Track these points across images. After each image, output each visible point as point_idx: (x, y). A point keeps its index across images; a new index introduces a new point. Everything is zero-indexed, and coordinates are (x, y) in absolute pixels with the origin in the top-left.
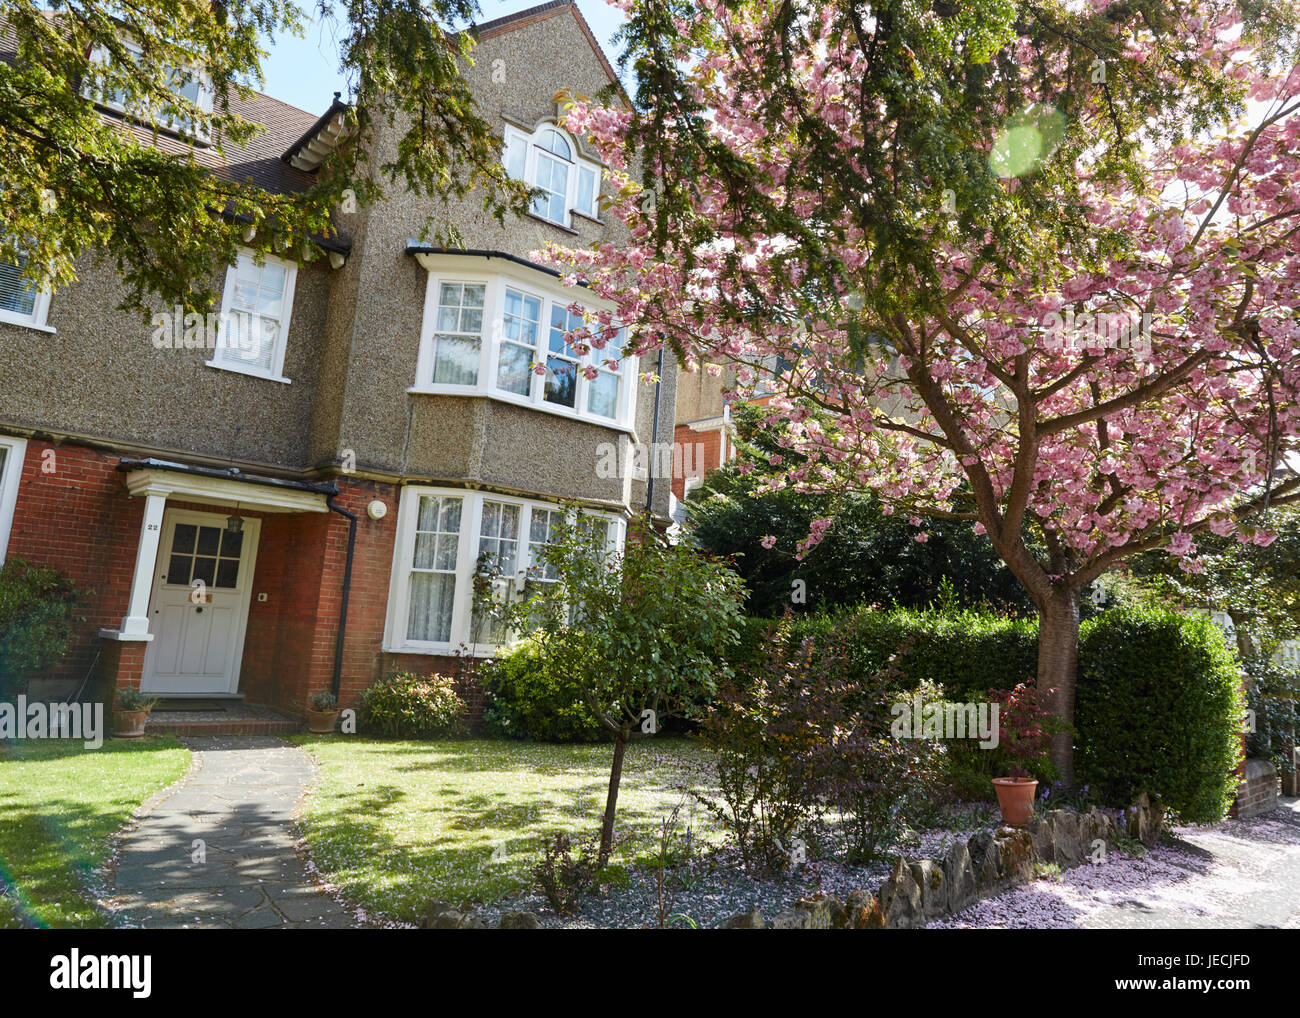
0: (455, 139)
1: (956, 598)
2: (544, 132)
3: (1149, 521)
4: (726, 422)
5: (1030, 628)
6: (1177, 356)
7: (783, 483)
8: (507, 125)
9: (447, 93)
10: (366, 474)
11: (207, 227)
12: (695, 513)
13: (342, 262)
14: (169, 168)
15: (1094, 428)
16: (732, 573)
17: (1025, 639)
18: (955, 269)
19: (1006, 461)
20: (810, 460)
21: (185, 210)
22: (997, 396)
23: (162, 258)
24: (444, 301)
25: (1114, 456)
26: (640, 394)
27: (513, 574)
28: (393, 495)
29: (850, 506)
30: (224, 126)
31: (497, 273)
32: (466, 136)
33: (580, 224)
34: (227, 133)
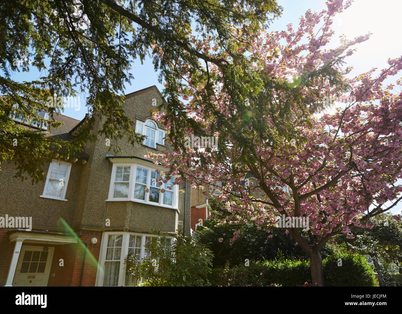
0: (119, 122)
1: (283, 256)
2: (148, 122)
3: (337, 224)
4: (207, 204)
5: (308, 264)
6: (336, 173)
7: (225, 222)
8: (137, 120)
9: (117, 110)
10: (91, 229)
11: (44, 151)
12: (198, 234)
13: (86, 162)
14: (33, 135)
15: (316, 197)
16: (208, 249)
17: (306, 267)
18: (268, 152)
19: (292, 209)
20: (233, 214)
21: (37, 146)
22: (287, 189)
23: (29, 161)
24: (117, 172)
25: (323, 205)
26: (180, 197)
27: (139, 260)
28: (100, 235)
29: (247, 228)
30: (51, 123)
31: (134, 163)
32: (122, 122)
33: (159, 147)
34: (52, 125)
